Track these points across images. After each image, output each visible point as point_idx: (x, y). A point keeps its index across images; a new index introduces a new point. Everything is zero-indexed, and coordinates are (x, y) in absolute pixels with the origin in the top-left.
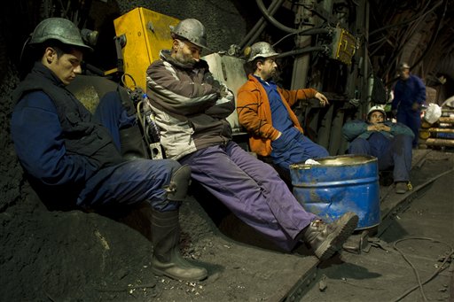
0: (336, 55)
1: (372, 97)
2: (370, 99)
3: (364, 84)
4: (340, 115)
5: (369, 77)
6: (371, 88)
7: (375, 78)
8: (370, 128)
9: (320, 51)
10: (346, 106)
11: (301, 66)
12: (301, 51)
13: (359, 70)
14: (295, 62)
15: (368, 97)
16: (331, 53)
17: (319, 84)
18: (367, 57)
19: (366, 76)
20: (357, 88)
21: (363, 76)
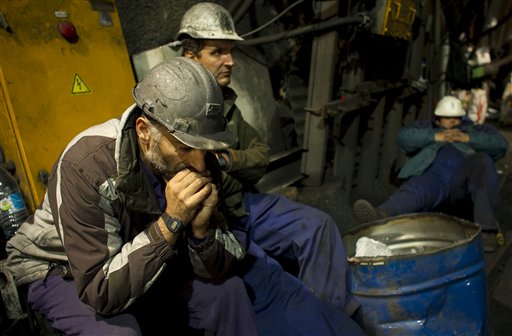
0: (382, 28)
1: (447, 74)
2: (443, 77)
3: (436, 53)
4: (398, 107)
5: (443, 43)
6: (445, 61)
7: (451, 45)
8: (439, 138)
9: (356, 24)
10: (407, 93)
11: (324, 49)
12: (323, 25)
13: (427, 34)
14: (315, 43)
15: (440, 74)
16: (374, 25)
17: (359, 70)
18: (439, 12)
19: (438, 42)
20: (424, 60)
21: (433, 41)
